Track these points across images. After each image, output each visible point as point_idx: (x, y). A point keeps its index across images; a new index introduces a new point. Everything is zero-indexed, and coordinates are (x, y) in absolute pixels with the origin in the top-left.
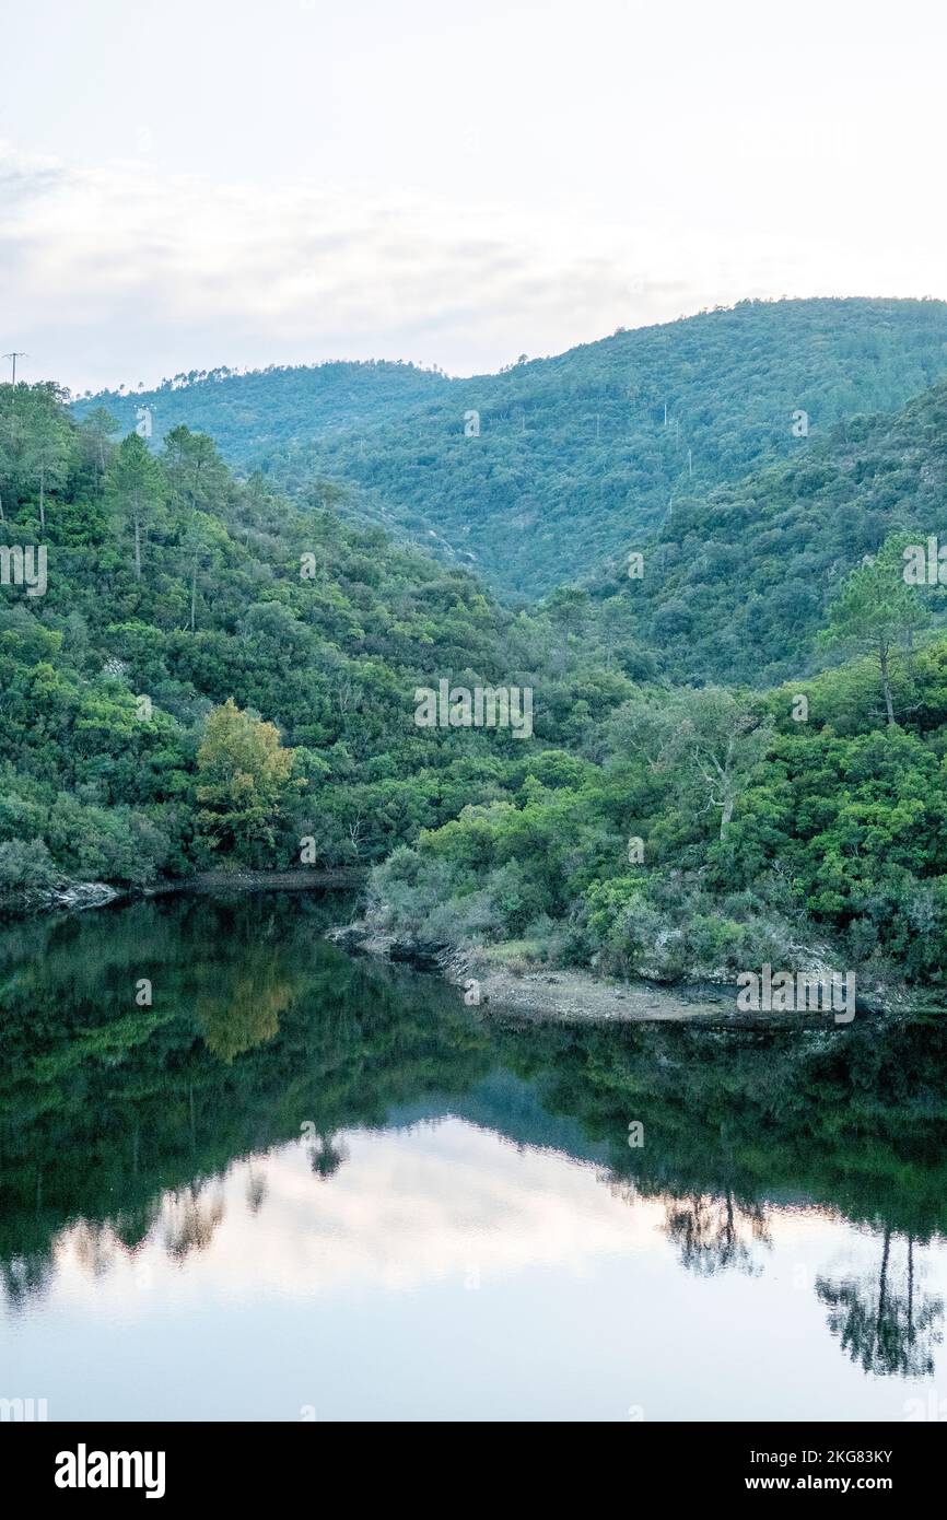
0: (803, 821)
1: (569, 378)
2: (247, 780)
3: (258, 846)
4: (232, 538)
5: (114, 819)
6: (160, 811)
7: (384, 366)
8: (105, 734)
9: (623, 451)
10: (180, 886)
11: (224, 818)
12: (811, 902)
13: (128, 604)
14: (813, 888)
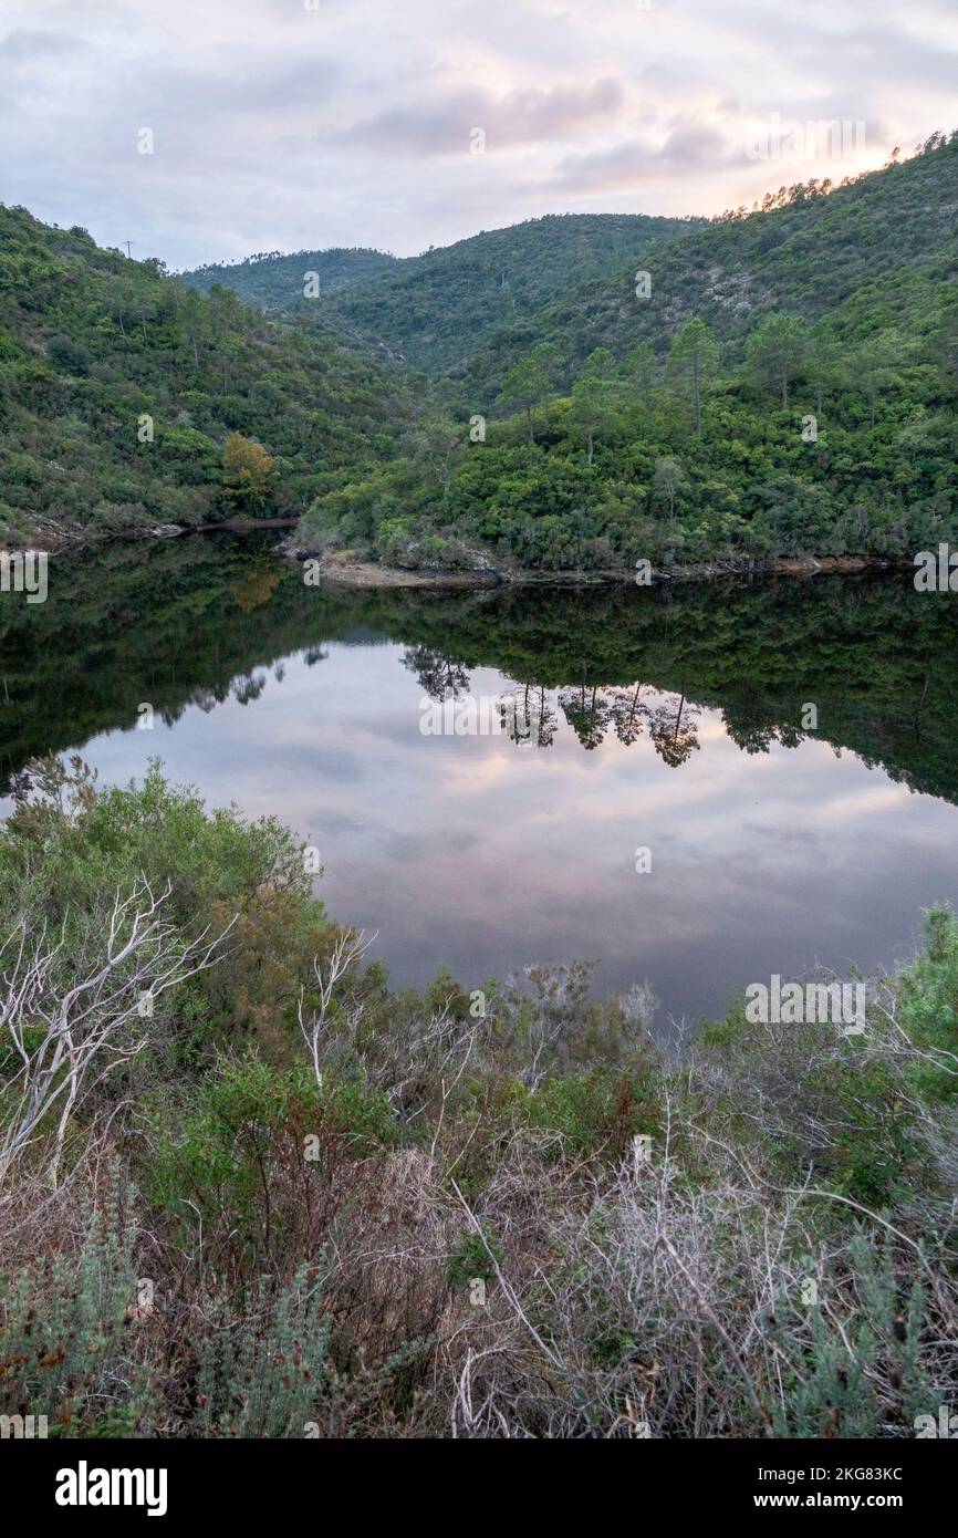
0: (484, 491)
1: (453, 259)
2: (247, 473)
3: (256, 506)
4: (249, 346)
5: (180, 493)
6: (204, 488)
7: (362, 251)
8: (177, 449)
9: (480, 300)
10: (217, 526)
11: (238, 492)
12: (482, 530)
13: (191, 381)
14: (484, 523)
